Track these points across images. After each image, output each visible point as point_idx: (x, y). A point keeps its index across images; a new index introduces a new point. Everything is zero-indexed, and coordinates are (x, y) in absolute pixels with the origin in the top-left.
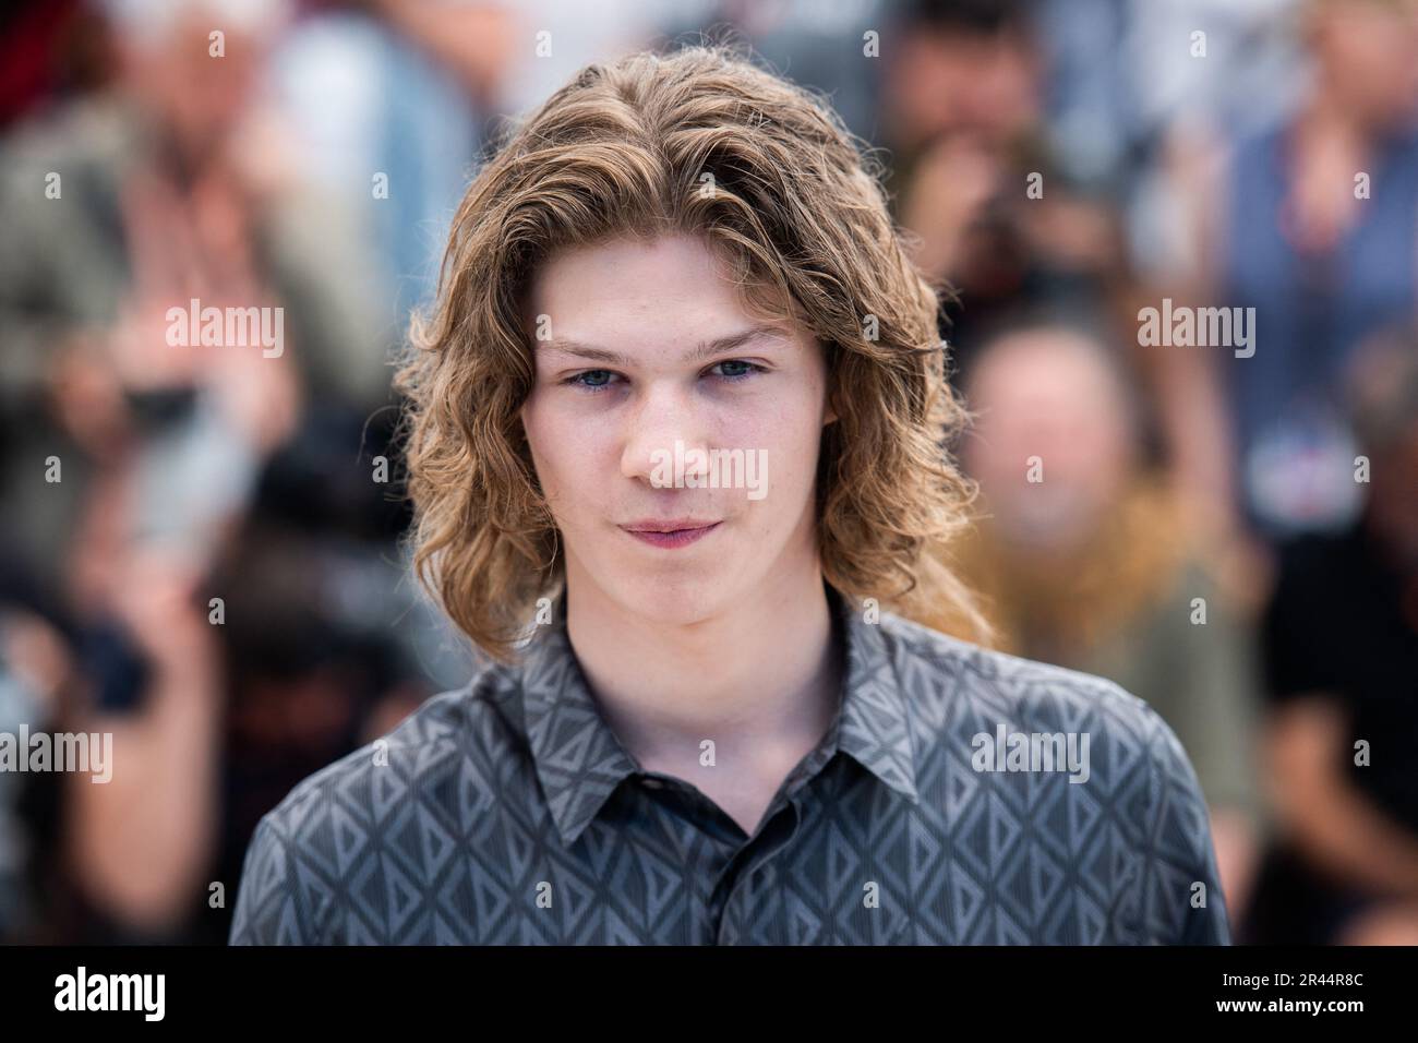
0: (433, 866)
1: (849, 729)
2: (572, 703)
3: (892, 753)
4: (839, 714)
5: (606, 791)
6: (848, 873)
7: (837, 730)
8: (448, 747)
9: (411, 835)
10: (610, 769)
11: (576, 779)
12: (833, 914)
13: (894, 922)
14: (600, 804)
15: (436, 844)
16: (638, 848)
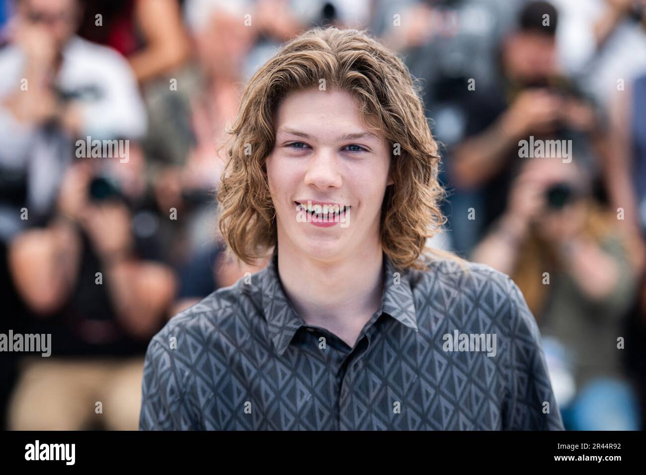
1: (387, 304)
2: (278, 299)
3: (406, 312)
4: (383, 298)
5: (292, 334)
6: (392, 360)
7: (382, 305)
8: (230, 311)
10: (293, 325)
11: (282, 329)
12: (387, 377)
13: (411, 378)
14: (290, 339)
15: (228, 348)
16: (308, 355)
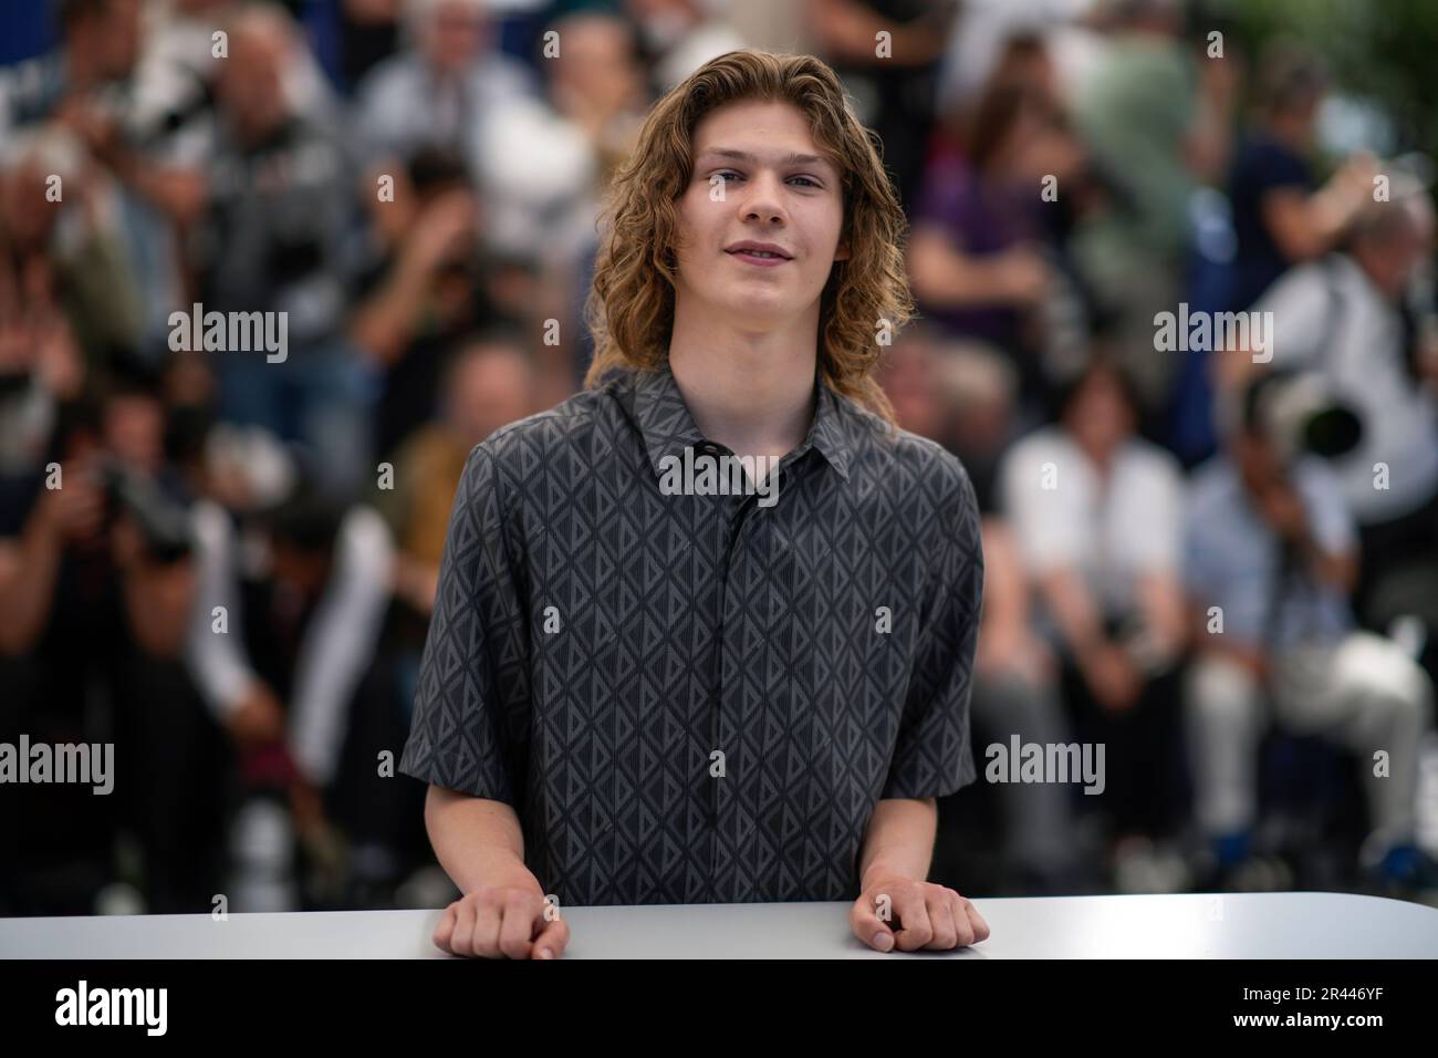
0: (575, 481)
1: (818, 436)
2: (670, 399)
4: (814, 428)
7: (812, 436)
8: (586, 419)
9: (564, 462)
10: (689, 436)
11: (667, 440)
15: (578, 469)
